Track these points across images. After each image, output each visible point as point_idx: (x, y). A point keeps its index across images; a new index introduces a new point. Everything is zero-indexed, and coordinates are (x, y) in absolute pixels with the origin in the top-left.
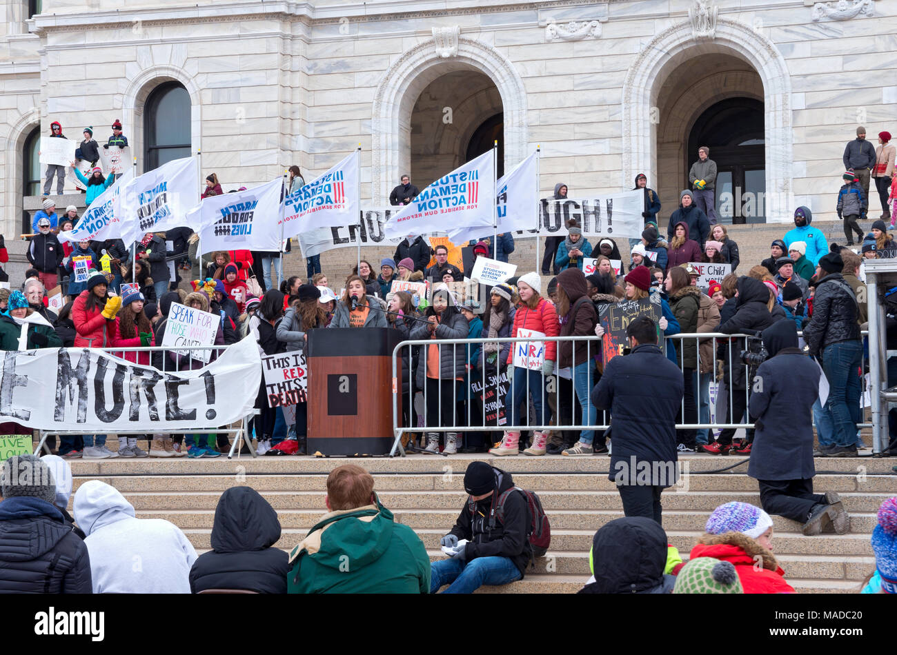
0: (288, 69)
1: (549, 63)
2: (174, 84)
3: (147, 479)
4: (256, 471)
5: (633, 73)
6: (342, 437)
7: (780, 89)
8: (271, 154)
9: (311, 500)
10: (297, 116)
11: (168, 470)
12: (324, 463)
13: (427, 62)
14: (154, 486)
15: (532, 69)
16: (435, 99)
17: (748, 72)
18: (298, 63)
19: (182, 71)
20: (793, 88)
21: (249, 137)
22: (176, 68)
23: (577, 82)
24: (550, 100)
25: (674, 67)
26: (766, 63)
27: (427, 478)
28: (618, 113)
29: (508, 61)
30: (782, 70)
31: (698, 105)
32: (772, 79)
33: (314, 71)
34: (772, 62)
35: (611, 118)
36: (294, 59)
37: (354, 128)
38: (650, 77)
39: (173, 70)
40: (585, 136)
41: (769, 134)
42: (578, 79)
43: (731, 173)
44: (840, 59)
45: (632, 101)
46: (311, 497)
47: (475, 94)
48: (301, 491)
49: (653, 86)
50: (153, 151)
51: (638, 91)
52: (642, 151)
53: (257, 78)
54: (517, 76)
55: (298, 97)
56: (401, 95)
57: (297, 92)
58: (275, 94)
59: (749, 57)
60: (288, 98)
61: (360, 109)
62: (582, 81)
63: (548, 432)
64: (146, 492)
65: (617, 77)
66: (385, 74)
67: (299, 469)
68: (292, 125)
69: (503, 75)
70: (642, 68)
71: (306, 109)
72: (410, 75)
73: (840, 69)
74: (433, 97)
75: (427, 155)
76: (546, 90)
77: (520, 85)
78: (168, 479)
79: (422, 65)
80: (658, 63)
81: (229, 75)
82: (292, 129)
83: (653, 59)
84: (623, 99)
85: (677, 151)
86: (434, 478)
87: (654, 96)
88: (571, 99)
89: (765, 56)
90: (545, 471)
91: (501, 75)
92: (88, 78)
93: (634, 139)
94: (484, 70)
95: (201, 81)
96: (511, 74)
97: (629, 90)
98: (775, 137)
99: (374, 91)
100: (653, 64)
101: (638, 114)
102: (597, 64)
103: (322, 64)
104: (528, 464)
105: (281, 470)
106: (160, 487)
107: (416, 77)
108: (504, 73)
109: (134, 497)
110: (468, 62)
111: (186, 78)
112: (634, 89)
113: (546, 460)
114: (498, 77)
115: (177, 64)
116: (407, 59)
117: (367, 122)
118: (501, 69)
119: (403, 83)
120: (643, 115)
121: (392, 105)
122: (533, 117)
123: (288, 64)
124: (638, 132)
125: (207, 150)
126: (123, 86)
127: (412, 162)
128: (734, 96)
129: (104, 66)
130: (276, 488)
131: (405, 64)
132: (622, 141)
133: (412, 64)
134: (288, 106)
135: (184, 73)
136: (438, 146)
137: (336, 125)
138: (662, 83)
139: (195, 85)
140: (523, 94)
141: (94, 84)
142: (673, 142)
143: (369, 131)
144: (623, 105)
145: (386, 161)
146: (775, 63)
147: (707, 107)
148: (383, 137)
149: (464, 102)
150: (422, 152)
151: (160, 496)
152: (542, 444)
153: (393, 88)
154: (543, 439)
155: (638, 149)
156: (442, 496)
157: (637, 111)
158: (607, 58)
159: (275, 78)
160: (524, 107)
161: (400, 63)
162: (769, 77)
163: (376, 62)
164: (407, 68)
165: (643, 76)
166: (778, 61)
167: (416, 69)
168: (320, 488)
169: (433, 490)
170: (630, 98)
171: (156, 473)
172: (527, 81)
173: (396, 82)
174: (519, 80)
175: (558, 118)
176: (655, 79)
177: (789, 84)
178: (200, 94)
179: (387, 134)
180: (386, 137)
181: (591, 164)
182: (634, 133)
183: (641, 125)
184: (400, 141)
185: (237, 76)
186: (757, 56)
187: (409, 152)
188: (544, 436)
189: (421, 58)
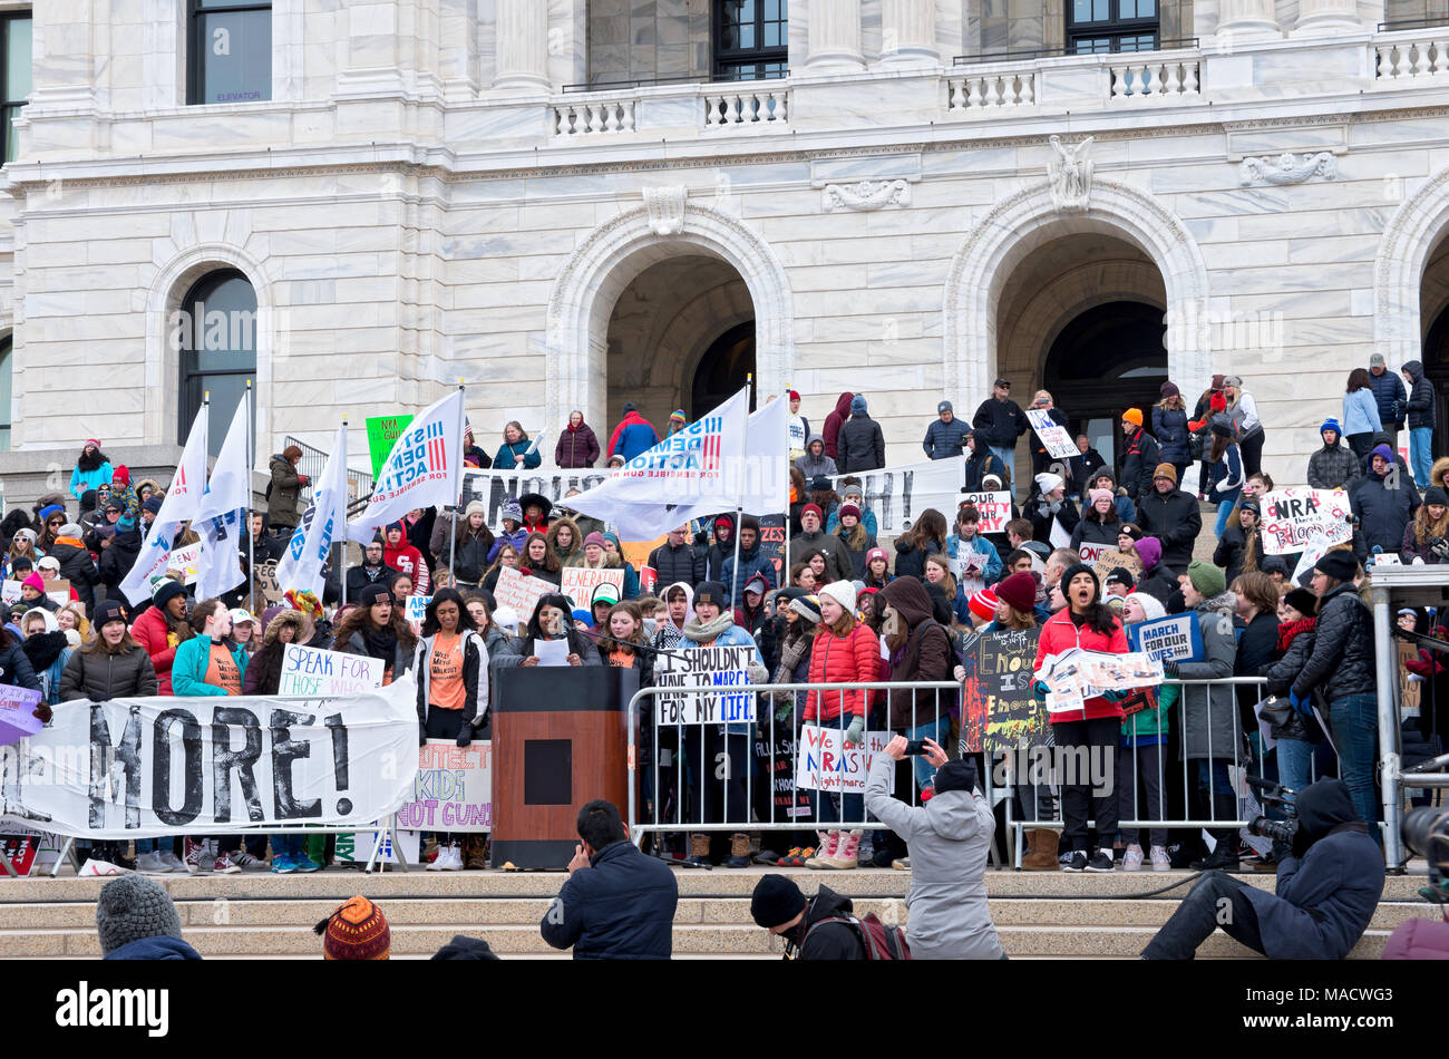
0: (413, 250)
1: (828, 246)
2: (232, 273)
3: (246, 906)
4: (417, 894)
5: (961, 263)
6: (546, 838)
7: (1191, 290)
8: (385, 385)
9: (510, 939)
10: (426, 324)
11: (277, 891)
12: (525, 880)
13: (635, 242)
14: (257, 917)
15: (800, 255)
16: (644, 299)
17: (1140, 262)
18: (429, 241)
19: (243, 252)
20: (1212, 288)
21: (350, 359)
22: (234, 248)
23: (872, 275)
24: (831, 303)
25: (1025, 253)
26: (1169, 250)
27: (691, 904)
28: (938, 324)
29: (764, 242)
30: (1193, 260)
31: (1060, 313)
32: (1179, 274)
33: (454, 254)
34: (1178, 249)
35: (927, 333)
36: (424, 236)
37: (517, 344)
38: (987, 268)
39: (229, 251)
40: (883, 360)
41: (1174, 360)
42: (874, 272)
43: (1111, 420)
44: (1284, 245)
45: (958, 306)
46: (510, 935)
47: (708, 292)
48: (491, 924)
49: (993, 281)
50: (194, 380)
51: (969, 291)
52: (975, 385)
53: (365, 264)
54: (778, 265)
55: (429, 295)
56: (593, 294)
57: (427, 286)
58: (392, 290)
59: (1141, 239)
60: (413, 297)
61: (526, 315)
62: (881, 274)
63: (860, 832)
64: (246, 926)
65: (935, 269)
66: (568, 260)
67: (486, 890)
68: (418, 340)
69: (755, 263)
70: (975, 255)
71: (440, 314)
72: (607, 261)
73: (1283, 261)
74: (641, 295)
75: (631, 388)
76: (821, 288)
77: (783, 278)
78: (280, 905)
79: (627, 246)
80: (1000, 248)
81: (318, 259)
82: (418, 345)
83: (992, 241)
84: (945, 302)
85: (1027, 386)
86: (703, 904)
87: (993, 299)
88: (862, 303)
89: (1167, 238)
90: (875, 894)
91: (752, 264)
92: (91, 262)
93: (962, 366)
94: (725, 256)
95: (274, 269)
96: (768, 261)
97: (954, 290)
98: (1184, 365)
99: (551, 287)
100: (992, 248)
101: (968, 327)
102: (903, 248)
103: (467, 244)
104: (847, 882)
105: (457, 892)
106: (268, 919)
107: (617, 266)
108: (757, 259)
109: (229, 933)
110: (700, 243)
111: (250, 263)
112: (962, 288)
113: (876, 877)
114: (748, 266)
115: (235, 241)
116: (603, 237)
117: (539, 336)
118: (752, 253)
119: (595, 276)
120: (976, 328)
121: (578, 309)
122: (803, 330)
123: (414, 242)
124: (968, 353)
125: (281, 379)
126: (148, 275)
127: (608, 399)
128: (1115, 299)
129: (118, 244)
130: (453, 920)
131: (600, 244)
132: (943, 368)
133: (610, 245)
134: (412, 310)
135: (248, 256)
136: (647, 373)
137: (488, 340)
138: (1006, 279)
139: (264, 275)
140: (787, 293)
141: (101, 273)
142: (1020, 371)
143: (542, 350)
144: (945, 313)
145: (569, 398)
146: (1184, 251)
147: (1074, 316)
148: (563, 358)
149: (689, 304)
150: (622, 384)
151: (271, 933)
152: (850, 851)
153: (580, 282)
154: (852, 843)
155: (969, 381)
156: (718, 932)
157: (967, 322)
158: (919, 238)
159: (392, 264)
160: (789, 313)
161: (591, 243)
162: (1173, 272)
163: (553, 241)
164: (603, 251)
165: (976, 267)
166: (1187, 245)
167: (617, 253)
168: (522, 920)
169: (701, 923)
170: (956, 302)
171: (257, 896)
172: (792, 273)
173: (585, 272)
174: (781, 272)
175: (843, 332)
176: (996, 273)
177: (1204, 282)
178: (272, 291)
179: (569, 354)
180: (569, 360)
181: (895, 405)
182: (962, 356)
183: (973, 345)
184: (591, 367)
185: (330, 262)
186: (1155, 239)
187: (603, 382)
188: (854, 839)
189: (625, 235)
